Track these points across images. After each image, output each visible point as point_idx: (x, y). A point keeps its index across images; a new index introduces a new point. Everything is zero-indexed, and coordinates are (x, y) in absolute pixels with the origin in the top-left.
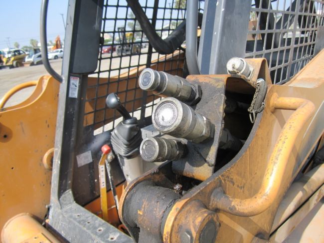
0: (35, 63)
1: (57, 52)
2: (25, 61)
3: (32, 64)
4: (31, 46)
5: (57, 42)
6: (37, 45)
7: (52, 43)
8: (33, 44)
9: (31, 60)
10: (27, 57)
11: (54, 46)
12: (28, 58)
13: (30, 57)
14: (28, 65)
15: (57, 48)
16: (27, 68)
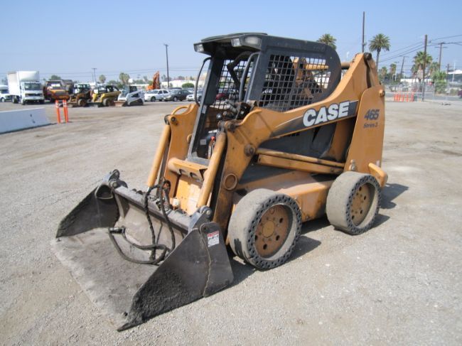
0: (129, 103)
1: (156, 92)
2: (117, 100)
3: (125, 104)
4: (120, 81)
5: (155, 79)
6: (127, 80)
7: (146, 80)
8: (122, 79)
9: (125, 99)
10: (120, 95)
11: (150, 85)
12: (121, 97)
13: (124, 95)
14: (121, 105)
15: (154, 88)
16: (119, 108)
